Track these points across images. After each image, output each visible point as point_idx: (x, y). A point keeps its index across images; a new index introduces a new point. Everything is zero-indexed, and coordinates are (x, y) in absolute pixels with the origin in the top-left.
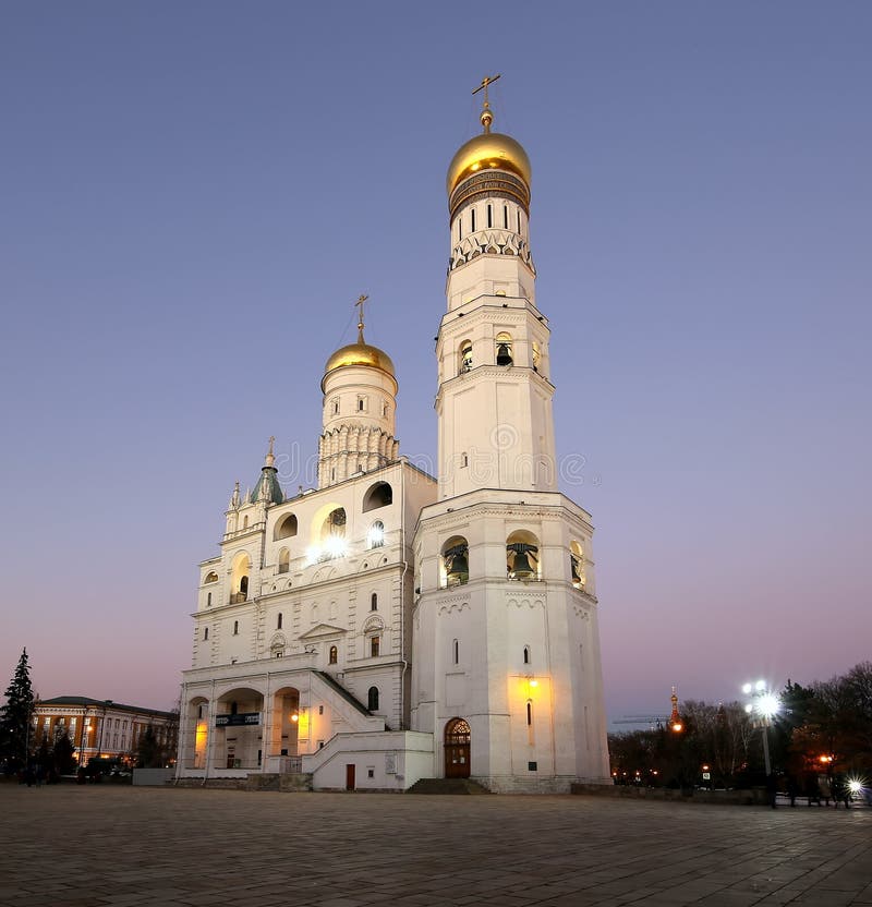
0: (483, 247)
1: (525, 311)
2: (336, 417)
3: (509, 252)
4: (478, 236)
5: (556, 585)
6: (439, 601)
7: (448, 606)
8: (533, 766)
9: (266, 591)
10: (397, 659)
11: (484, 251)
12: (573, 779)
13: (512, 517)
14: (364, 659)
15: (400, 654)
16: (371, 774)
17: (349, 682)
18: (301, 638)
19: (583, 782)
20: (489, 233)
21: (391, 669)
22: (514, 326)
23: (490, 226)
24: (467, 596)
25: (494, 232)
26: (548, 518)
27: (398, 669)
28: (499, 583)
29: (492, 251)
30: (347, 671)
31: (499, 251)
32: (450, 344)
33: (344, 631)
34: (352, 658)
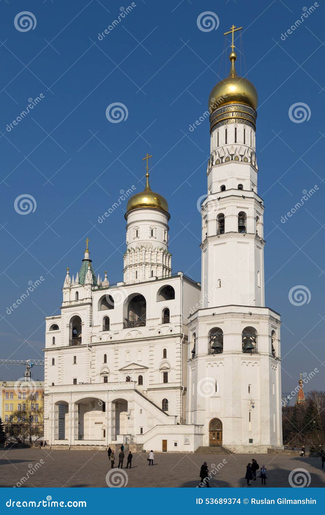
0: (232, 155)
1: (254, 200)
2: (137, 239)
3: (245, 160)
4: (229, 147)
5: (265, 355)
6: (207, 360)
7: (212, 363)
8: (251, 441)
9: (95, 340)
10: (179, 385)
11: (232, 159)
12: (268, 447)
13: (245, 320)
14: (159, 384)
15: (181, 383)
16: (176, 444)
17: (149, 395)
18: (120, 370)
19: (274, 448)
20: (235, 147)
21: (175, 390)
22: (248, 208)
23: (236, 142)
24: (223, 359)
25: (238, 146)
26: (262, 321)
27: (179, 390)
28: (238, 354)
29: (237, 159)
30: (149, 390)
31: (240, 160)
32: (212, 214)
33: (147, 368)
34: (151, 383)
